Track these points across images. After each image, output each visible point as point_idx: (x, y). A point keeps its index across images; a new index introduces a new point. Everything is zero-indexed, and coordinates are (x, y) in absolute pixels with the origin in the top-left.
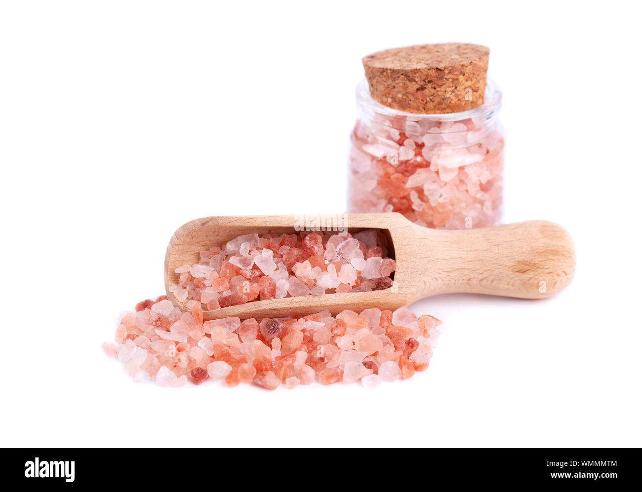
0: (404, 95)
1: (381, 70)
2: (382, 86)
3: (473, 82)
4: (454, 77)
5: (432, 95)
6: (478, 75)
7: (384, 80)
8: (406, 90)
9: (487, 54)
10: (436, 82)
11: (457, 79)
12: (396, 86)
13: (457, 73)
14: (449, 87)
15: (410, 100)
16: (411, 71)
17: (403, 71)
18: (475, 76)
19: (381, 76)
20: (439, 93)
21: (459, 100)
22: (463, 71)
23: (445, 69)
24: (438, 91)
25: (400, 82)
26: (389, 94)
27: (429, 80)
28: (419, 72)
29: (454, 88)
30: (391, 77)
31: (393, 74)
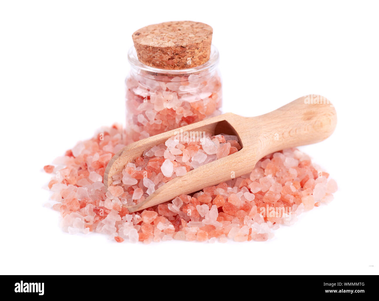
0: (160, 62)
1: (145, 47)
2: (146, 56)
3: (203, 53)
4: (192, 51)
5: (178, 62)
6: (207, 48)
7: (148, 52)
8: (162, 59)
9: (211, 33)
10: (180, 54)
11: (194, 52)
12: (155, 57)
13: (194, 48)
14: (189, 57)
15: (165, 65)
16: (165, 48)
17: (160, 48)
18: (205, 48)
19: (146, 50)
20: (182, 61)
21: (195, 64)
22: (197, 47)
23: (186, 46)
24: (182, 60)
25: (158, 54)
26: (151, 61)
27: (176, 53)
28: (170, 49)
29: (192, 57)
30: (152, 51)
31: (153, 50)
